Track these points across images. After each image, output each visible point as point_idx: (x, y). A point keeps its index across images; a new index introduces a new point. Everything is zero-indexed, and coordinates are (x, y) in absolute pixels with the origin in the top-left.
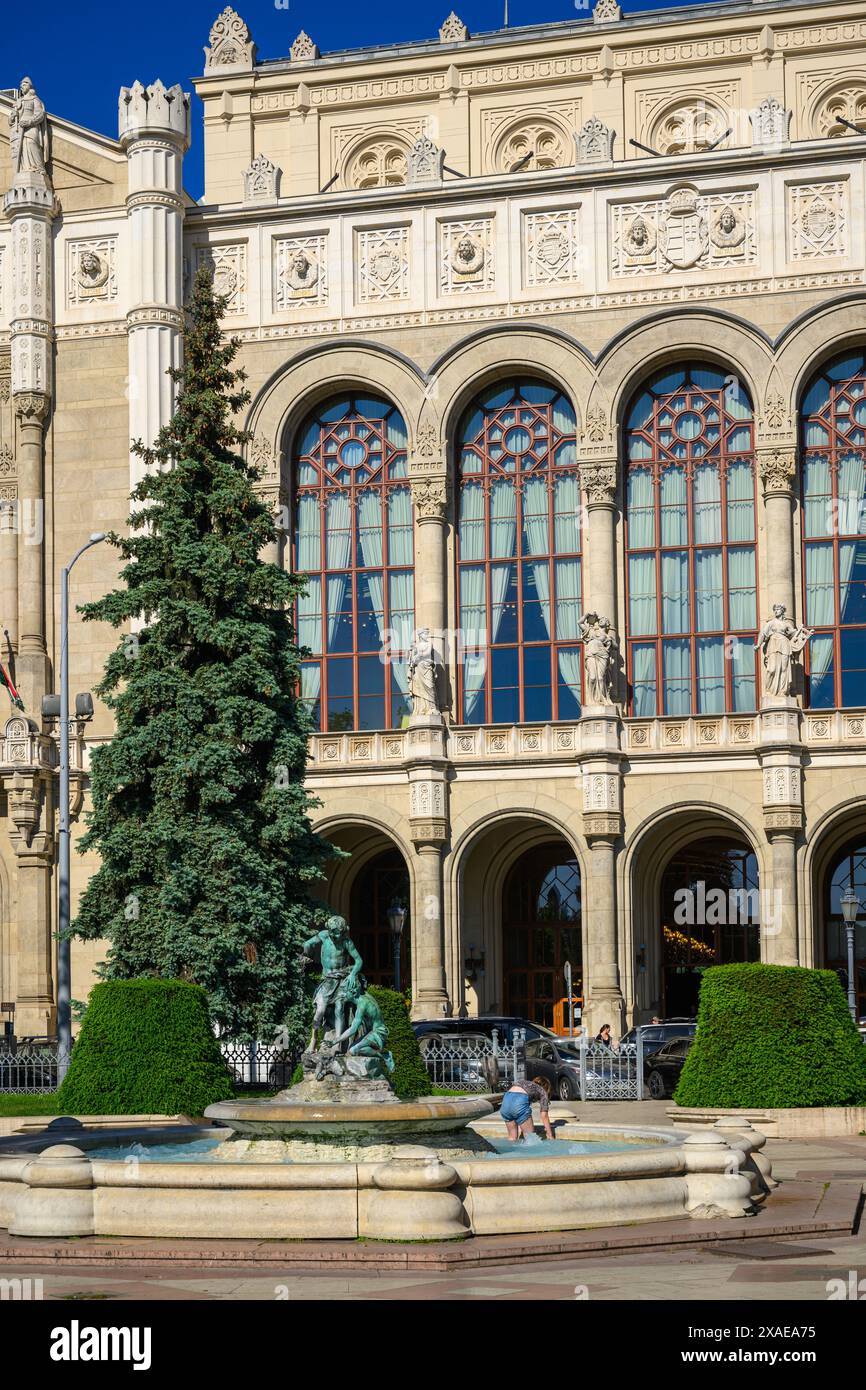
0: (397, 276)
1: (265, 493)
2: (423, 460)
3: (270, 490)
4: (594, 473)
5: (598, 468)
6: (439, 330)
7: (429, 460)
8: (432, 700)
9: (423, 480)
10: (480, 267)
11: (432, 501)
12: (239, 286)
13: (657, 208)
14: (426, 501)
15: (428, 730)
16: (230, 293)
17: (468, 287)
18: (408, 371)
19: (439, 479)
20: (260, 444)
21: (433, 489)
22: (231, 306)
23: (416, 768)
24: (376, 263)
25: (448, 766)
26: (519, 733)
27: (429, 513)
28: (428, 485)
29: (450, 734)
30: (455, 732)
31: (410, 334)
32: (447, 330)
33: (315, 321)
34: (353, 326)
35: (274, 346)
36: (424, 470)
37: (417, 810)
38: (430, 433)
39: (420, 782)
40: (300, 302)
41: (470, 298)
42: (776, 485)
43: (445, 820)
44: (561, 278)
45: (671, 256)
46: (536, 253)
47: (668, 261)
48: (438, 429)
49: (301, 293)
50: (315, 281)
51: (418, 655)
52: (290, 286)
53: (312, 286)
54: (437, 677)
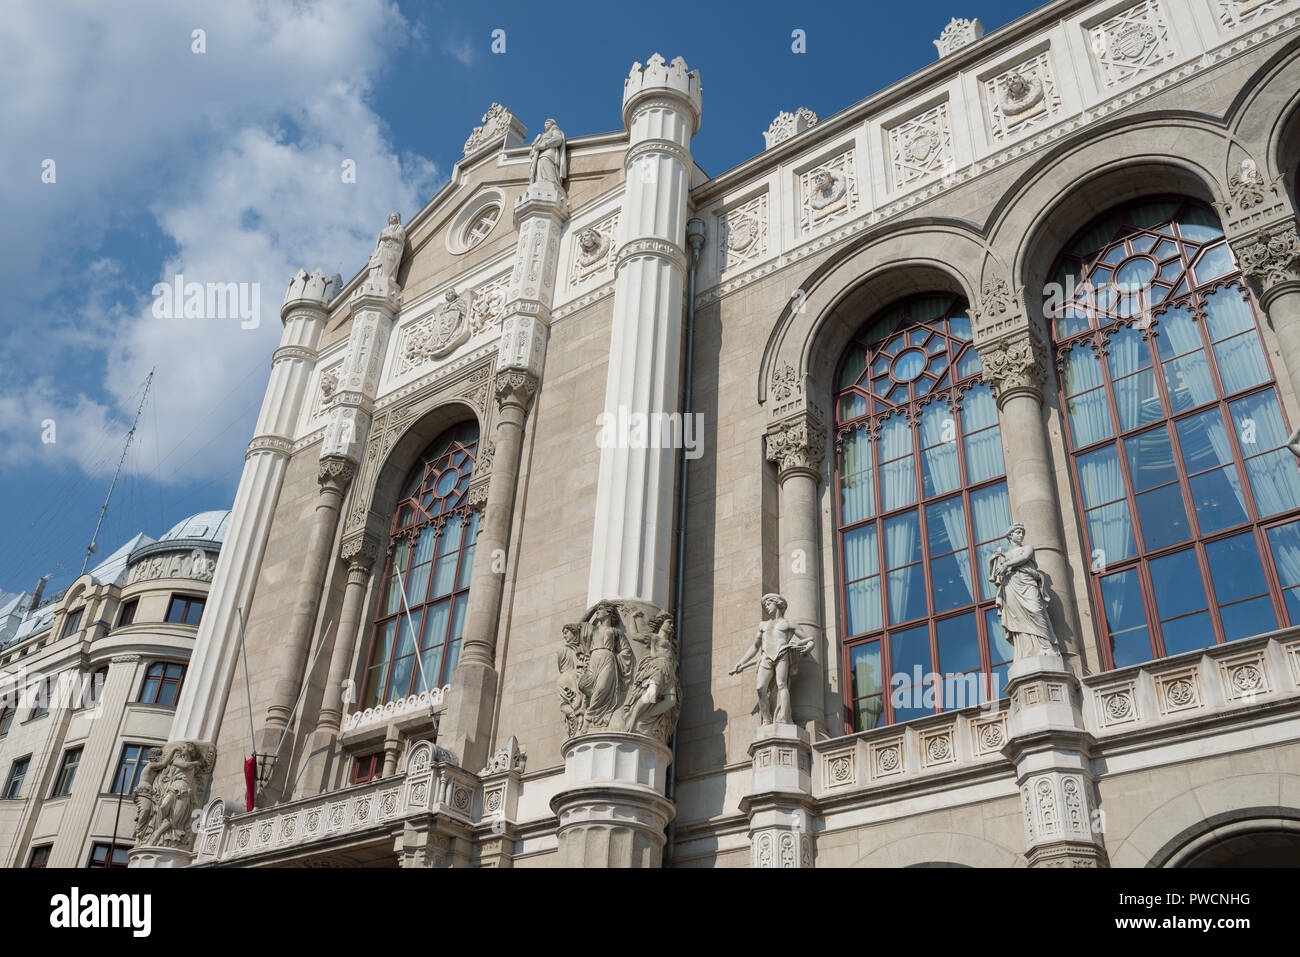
0: (938, 149)
1: (789, 427)
2: (994, 321)
3: (794, 422)
5: (1264, 240)
6: (996, 175)
7: (1003, 317)
8: (1043, 634)
9: (997, 346)
10: (1040, 98)
11: (1015, 369)
12: (761, 231)
14: (1006, 373)
15: (1038, 683)
16: (753, 242)
17: (1028, 125)
18: (960, 231)
19: (1019, 337)
20: (783, 375)
21: (1013, 351)
22: (753, 253)
23: (1024, 751)
24: (912, 147)
25: (1094, 750)
26: (1213, 666)
27: (1012, 386)
28: (1005, 350)
29: (1086, 691)
30: (1095, 688)
31: (959, 193)
32: (1005, 171)
33: (842, 226)
34: (888, 213)
35: (797, 268)
36: (996, 333)
37: (1037, 830)
38: (999, 287)
39: (1037, 778)
40: (827, 219)
41: (1031, 132)
43: (1096, 846)
44: (1152, 65)
46: (1111, 56)
48: (1009, 279)
49: (828, 210)
50: (843, 192)
51: (1008, 563)
52: (815, 208)
53: (839, 198)
54: (1047, 599)
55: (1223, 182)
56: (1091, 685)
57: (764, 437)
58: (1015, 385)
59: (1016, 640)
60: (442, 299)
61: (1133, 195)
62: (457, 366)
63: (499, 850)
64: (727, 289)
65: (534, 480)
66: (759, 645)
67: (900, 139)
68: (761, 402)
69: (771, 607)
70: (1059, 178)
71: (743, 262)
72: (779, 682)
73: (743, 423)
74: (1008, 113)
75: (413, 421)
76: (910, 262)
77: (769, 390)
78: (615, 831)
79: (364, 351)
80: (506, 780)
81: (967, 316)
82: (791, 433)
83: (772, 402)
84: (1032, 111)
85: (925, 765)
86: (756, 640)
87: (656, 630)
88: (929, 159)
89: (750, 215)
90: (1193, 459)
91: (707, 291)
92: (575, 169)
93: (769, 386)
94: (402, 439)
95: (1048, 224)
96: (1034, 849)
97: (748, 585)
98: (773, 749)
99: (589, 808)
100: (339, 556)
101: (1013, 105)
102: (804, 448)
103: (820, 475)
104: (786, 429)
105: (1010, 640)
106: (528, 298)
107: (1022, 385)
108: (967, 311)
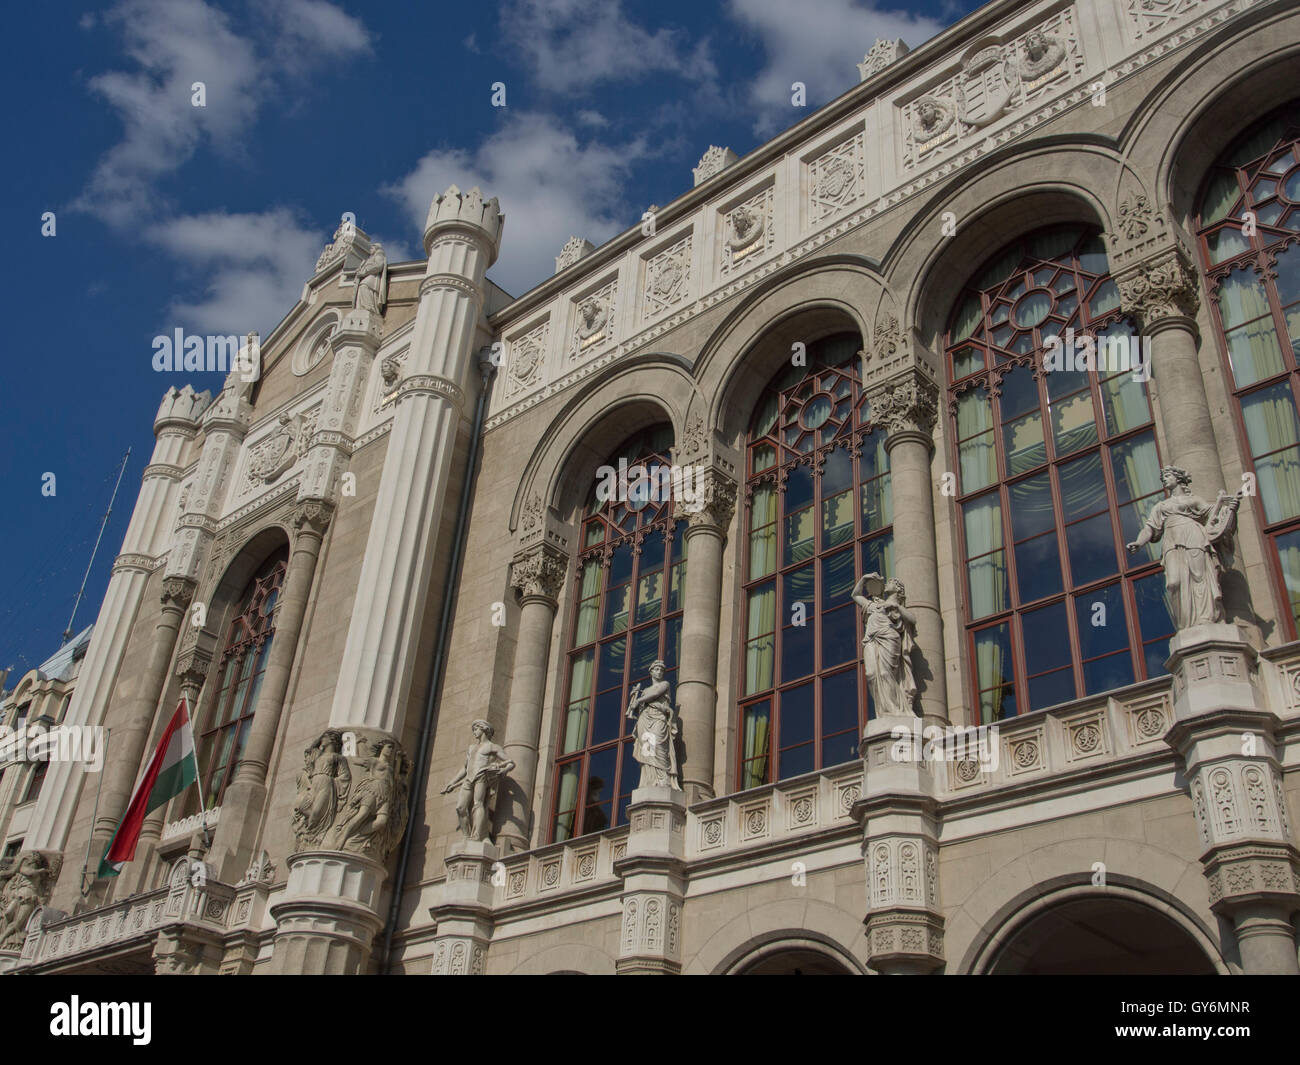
0: (678, 285)
1: (529, 556)
2: (689, 460)
3: (534, 551)
4: (886, 398)
5: (890, 390)
6: (711, 315)
7: (695, 459)
8: (660, 766)
10: (759, 234)
12: (540, 359)
13: (954, 83)
16: (532, 368)
17: (747, 262)
19: (705, 476)
20: (532, 504)
22: (532, 380)
23: (628, 872)
24: (661, 279)
25: (681, 871)
26: (784, 798)
27: (695, 523)
29: (691, 817)
30: (699, 815)
31: (683, 331)
32: (719, 311)
33: (598, 359)
34: (629, 347)
35: (557, 399)
38: (698, 427)
39: (632, 898)
40: (589, 349)
41: (749, 267)
42: (1155, 315)
43: (665, 961)
44: (848, 204)
45: (971, 118)
46: (818, 194)
47: (970, 126)
48: (706, 419)
49: (590, 340)
50: (604, 323)
51: (644, 698)
52: (581, 338)
53: (600, 329)
54: (676, 732)
55: (871, 330)
56: (696, 813)
57: (511, 565)
58: (699, 522)
59: (641, 772)
60: (277, 423)
61: (826, 333)
62: (281, 491)
63: (240, 956)
64: (489, 426)
65: (321, 606)
66: (466, 767)
67: (654, 271)
68: (512, 531)
69: (478, 732)
71: (523, 389)
72: (476, 802)
73: (498, 551)
74: (734, 249)
75: (244, 542)
77: (520, 519)
78: (332, 943)
79: (210, 473)
80: (255, 891)
82: (533, 561)
83: (521, 533)
84: (753, 247)
85: (574, 881)
87: (378, 755)
88: (672, 293)
90: (832, 596)
92: (393, 295)
93: (521, 516)
94: (235, 559)
97: (478, 708)
98: (460, 864)
99: (293, 920)
100: (174, 673)
101: (739, 242)
102: (539, 577)
103: (553, 601)
104: (527, 558)
106: (332, 429)
107: (705, 523)
108: (671, 449)
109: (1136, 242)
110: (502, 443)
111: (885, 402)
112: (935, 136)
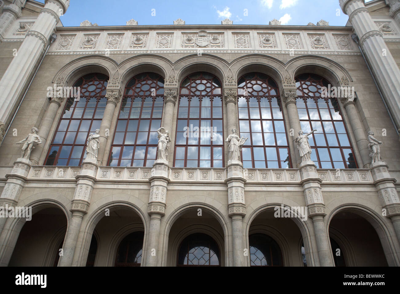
0: (117, 45)
2: (113, 85)
4: (169, 91)
6: (126, 55)
9: (111, 90)
10: (142, 43)
11: (113, 97)
12: (70, 44)
13: (195, 36)
14: (111, 97)
15: (89, 165)
16: (66, 45)
17: (138, 48)
18: (114, 63)
19: (116, 90)
20: (61, 78)
21: (114, 93)
22: (67, 48)
23: (80, 179)
24: (112, 41)
25: (95, 181)
27: (111, 100)
28: (112, 92)
29: (99, 169)
30: (101, 169)
31: (117, 55)
32: (129, 55)
33: (89, 51)
34: (100, 53)
35: (75, 56)
36: (112, 88)
37: (76, 197)
38: (117, 79)
39: (80, 185)
40: (87, 48)
41: (137, 49)
42: (230, 99)
43: (88, 202)
44: (166, 47)
45: (199, 44)
46: (159, 42)
47: (198, 45)
48: (120, 78)
49: (88, 46)
50: (93, 44)
51: (93, 137)
52: (85, 44)
53: (91, 45)
54: (99, 147)
55: (168, 76)
58: (112, 100)
59: (88, 154)
61: (151, 71)
64: (56, 54)
66: (27, 139)
67: (110, 39)
68: (53, 83)
69: (34, 131)
70: (138, 61)
71: (63, 49)
72: (29, 149)
74: (135, 43)
76: (100, 65)
77: (56, 81)
81: (107, 82)
84: (140, 45)
85: (57, 177)
86: (27, 138)
88: (115, 46)
89: (69, 39)
91: (51, 52)
93: (57, 80)
95: (133, 70)
96: (74, 200)
98: (20, 164)
101: (136, 43)
103: (60, 105)
105: (87, 154)
108: (108, 81)
109: (229, 84)
110: (53, 60)
111: (169, 92)
112: (190, 44)
